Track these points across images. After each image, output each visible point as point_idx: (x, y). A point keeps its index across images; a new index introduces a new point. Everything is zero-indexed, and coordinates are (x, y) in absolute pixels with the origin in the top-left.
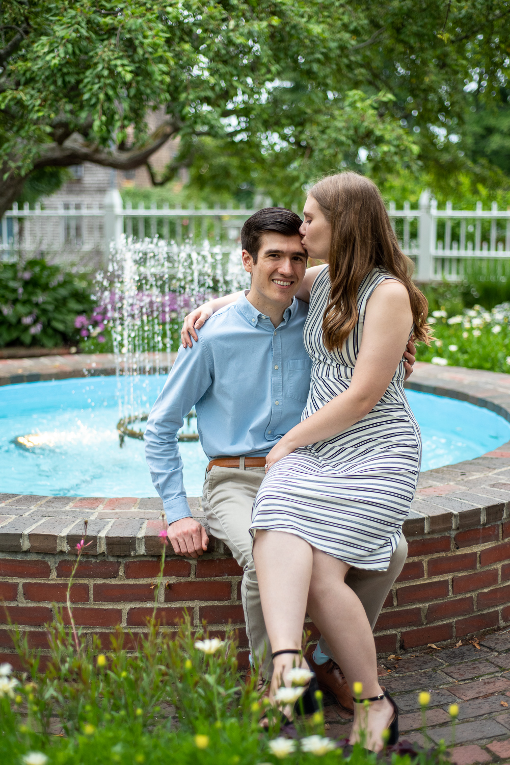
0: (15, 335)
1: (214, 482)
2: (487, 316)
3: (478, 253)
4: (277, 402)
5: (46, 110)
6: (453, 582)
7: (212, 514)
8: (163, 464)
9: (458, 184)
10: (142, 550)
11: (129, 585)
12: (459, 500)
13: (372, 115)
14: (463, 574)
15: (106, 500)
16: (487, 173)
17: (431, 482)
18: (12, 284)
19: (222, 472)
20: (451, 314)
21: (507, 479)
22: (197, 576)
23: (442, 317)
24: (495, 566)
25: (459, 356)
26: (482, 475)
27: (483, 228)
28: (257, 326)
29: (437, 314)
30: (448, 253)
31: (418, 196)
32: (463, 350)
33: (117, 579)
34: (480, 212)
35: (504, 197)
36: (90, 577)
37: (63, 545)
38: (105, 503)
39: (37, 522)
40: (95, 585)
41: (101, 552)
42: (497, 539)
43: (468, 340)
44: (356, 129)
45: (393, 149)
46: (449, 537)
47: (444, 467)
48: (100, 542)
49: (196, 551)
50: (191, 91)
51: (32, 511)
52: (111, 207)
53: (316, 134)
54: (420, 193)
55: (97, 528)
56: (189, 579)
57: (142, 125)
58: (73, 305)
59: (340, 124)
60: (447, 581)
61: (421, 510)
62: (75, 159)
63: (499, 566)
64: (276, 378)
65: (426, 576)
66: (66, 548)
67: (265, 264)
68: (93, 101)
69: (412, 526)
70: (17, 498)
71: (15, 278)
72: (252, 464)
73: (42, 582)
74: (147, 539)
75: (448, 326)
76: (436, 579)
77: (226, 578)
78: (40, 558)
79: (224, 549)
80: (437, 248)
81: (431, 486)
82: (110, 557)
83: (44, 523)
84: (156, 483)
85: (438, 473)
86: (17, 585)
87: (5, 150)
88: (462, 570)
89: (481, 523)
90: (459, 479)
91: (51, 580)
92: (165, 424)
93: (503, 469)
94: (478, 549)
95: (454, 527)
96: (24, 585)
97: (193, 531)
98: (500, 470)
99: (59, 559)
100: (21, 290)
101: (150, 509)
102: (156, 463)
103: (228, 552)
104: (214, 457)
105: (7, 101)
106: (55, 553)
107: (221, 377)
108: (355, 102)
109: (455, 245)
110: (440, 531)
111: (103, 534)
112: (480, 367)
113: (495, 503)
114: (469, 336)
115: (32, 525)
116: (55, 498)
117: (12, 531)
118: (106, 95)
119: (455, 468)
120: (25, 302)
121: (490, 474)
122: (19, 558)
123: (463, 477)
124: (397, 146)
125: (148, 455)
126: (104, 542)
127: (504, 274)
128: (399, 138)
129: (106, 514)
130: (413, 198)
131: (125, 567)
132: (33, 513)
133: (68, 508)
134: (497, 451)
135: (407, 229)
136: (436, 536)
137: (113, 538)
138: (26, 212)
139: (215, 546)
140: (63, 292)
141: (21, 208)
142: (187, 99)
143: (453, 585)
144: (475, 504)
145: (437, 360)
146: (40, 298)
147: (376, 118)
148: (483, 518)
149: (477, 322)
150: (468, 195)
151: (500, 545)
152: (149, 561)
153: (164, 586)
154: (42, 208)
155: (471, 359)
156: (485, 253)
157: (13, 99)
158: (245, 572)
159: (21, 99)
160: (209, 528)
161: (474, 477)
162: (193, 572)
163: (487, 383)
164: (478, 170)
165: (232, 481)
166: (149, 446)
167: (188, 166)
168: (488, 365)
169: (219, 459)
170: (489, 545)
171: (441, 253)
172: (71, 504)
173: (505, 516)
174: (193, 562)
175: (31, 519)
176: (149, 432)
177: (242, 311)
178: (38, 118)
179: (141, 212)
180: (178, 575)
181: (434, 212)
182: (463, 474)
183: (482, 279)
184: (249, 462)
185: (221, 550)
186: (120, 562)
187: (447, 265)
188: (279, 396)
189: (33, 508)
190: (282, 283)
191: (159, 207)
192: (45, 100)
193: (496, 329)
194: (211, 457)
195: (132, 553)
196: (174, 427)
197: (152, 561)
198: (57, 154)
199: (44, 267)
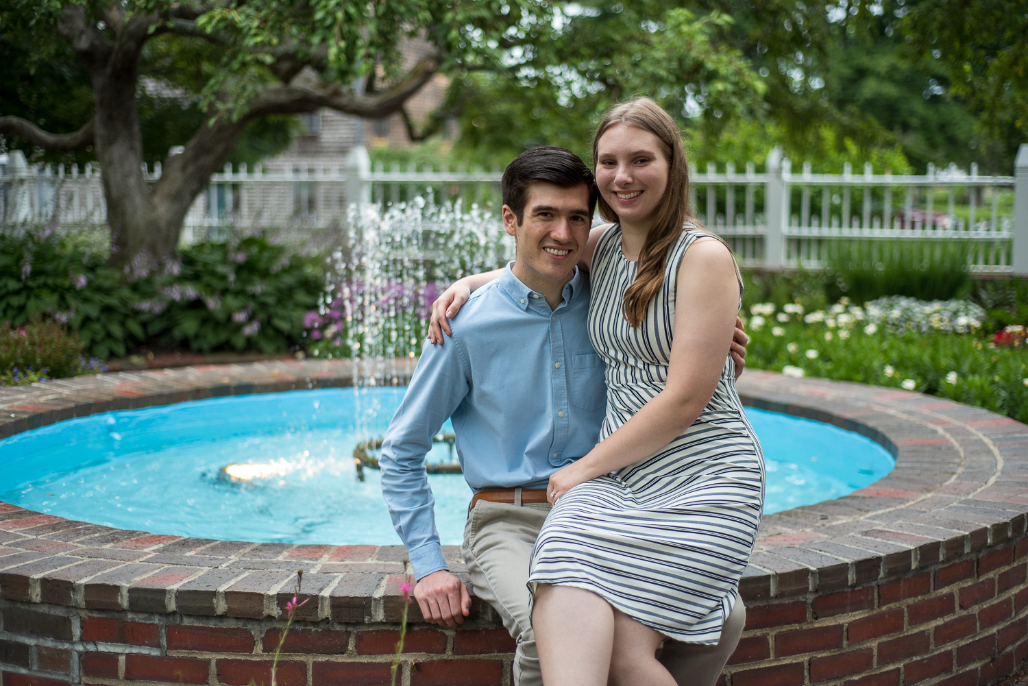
0: (223, 336)
1: (479, 521)
2: (857, 312)
3: (846, 232)
4: (560, 413)
5: (266, 33)
6: (809, 665)
7: (476, 566)
8: (406, 499)
9: (819, 139)
10: (380, 616)
11: (361, 663)
12: (818, 552)
13: (703, 42)
14: (824, 655)
15: (333, 548)
16: (858, 124)
17: (779, 528)
18: (221, 269)
19: (490, 509)
20: (809, 310)
21: (884, 524)
22: (455, 652)
23: (796, 314)
24: (869, 645)
25: (821, 365)
26: (850, 520)
27: (853, 198)
28: (528, 310)
29: (790, 308)
30: (805, 232)
31: (766, 156)
32: (824, 357)
33: (345, 655)
34: (849, 177)
35: (881, 158)
36: (308, 651)
37: (271, 607)
38: (331, 552)
39: (237, 576)
40: (315, 663)
41: (324, 617)
42: (871, 607)
43: (832, 343)
44: (681, 61)
45: (730, 87)
46: (805, 603)
47: (798, 508)
48: (322, 604)
49: (453, 617)
50: (459, 10)
51: (231, 562)
52: (355, 170)
53: (627, 67)
54: (768, 151)
55: (319, 585)
56: (445, 657)
57: (393, 55)
58: (302, 297)
59: (659, 54)
60: (801, 664)
61: (765, 565)
62: (307, 104)
63: (874, 644)
64: (557, 380)
65: (772, 658)
66: (275, 611)
67: (533, 225)
68: (329, 21)
69: (752, 586)
70: (212, 544)
71: (225, 261)
72: (531, 498)
73: (243, 658)
74: (387, 599)
75: (806, 325)
76: (787, 661)
77: (495, 656)
78: (240, 625)
79: (493, 615)
80: (790, 224)
81: (779, 534)
82: (335, 625)
83: (246, 577)
84: (397, 526)
85: (790, 516)
86: (208, 662)
87: (212, 87)
88: (823, 649)
89: (849, 583)
90: (818, 524)
91: (255, 655)
92: (404, 447)
93: (880, 512)
94: (844, 619)
95: (811, 588)
96: (219, 662)
97: (449, 589)
98: (875, 513)
99: (266, 627)
100: (232, 278)
101: (393, 560)
102: (396, 499)
103: (497, 618)
104: (480, 489)
105: (214, 22)
106: (261, 618)
107: (481, 382)
108: (679, 24)
109: (815, 222)
110: (792, 594)
111: (326, 593)
112: (848, 379)
113: (868, 557)
114: (834, 339)
115: (230, 580)
116: (264, 545)
117: (203, 588)
118: (347, 14)
119: (813, 510)
120: (238, 293)
121: (862, 518)
122: (212, 624)
123: (824, 522)
124: (736, 84)
125: (385, 488)
126: (327, 603)
127: (881, 259)
128: (738, 72)
129: (333, 566)
130: (758, 159)
131: (356, 639)
132: (233, 564)
133: (280, 558)
134: (872, 488)
135: (750, 200)
136: (786, 601)
137: (340, 598)
138: (243, 176)
139: (481, 610)
140: (289, 280)
141: (235, 171)
142: (454, 20)
143: (809, 669)
144: (840, 558)
145: (790, 370)
146: (258, 287)
147: (707, 47)
148: (851, 577)
149: (844, 319)
150: (833, 154)
151: (875, 615)
152: (389, 630)
153: (410, 666)
154: (264, 171)
155: (836, 369)
156: (855, 232)
157: (223, 19)
158: (519, 645)
159: (233, 19)
160: (473, 586)
161: (839, 522)
162: (449, 646)
163: (857, 399)
164: (845, 119)
165: (503, 521)
166: (386, 476)
167: (459, 115)
168: (860, 377)
169: (485, 491)
170: (860, 614)
171: (796, 231)
172: (285, 553)
173: (882, 574)
174: (450, 634)
175: (230, 572)
176: (385, 458)
177: (507, 289)
178: (256, 45)
179: (396, 176)
180: (429, 651)
181: (787, 176)
182: (824, 518)
183: (852, 267)
184: (528, 496)
185: (489, 617)
186: (350, 632)
187: (804, 248)
188: (564, 405)
189: (234, 558)
190: (556, 252)
191: (419, 170)
192: (264, 21)
193: (871, 329)
194: (476, 489)
195: (366, 620)
196: (418, 451)
197: (393, 631)
198: (283, 98)
199: (263, 247)
